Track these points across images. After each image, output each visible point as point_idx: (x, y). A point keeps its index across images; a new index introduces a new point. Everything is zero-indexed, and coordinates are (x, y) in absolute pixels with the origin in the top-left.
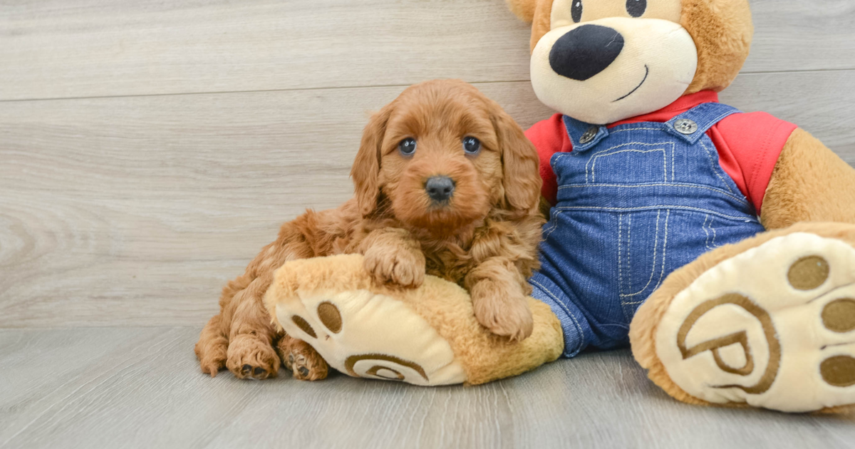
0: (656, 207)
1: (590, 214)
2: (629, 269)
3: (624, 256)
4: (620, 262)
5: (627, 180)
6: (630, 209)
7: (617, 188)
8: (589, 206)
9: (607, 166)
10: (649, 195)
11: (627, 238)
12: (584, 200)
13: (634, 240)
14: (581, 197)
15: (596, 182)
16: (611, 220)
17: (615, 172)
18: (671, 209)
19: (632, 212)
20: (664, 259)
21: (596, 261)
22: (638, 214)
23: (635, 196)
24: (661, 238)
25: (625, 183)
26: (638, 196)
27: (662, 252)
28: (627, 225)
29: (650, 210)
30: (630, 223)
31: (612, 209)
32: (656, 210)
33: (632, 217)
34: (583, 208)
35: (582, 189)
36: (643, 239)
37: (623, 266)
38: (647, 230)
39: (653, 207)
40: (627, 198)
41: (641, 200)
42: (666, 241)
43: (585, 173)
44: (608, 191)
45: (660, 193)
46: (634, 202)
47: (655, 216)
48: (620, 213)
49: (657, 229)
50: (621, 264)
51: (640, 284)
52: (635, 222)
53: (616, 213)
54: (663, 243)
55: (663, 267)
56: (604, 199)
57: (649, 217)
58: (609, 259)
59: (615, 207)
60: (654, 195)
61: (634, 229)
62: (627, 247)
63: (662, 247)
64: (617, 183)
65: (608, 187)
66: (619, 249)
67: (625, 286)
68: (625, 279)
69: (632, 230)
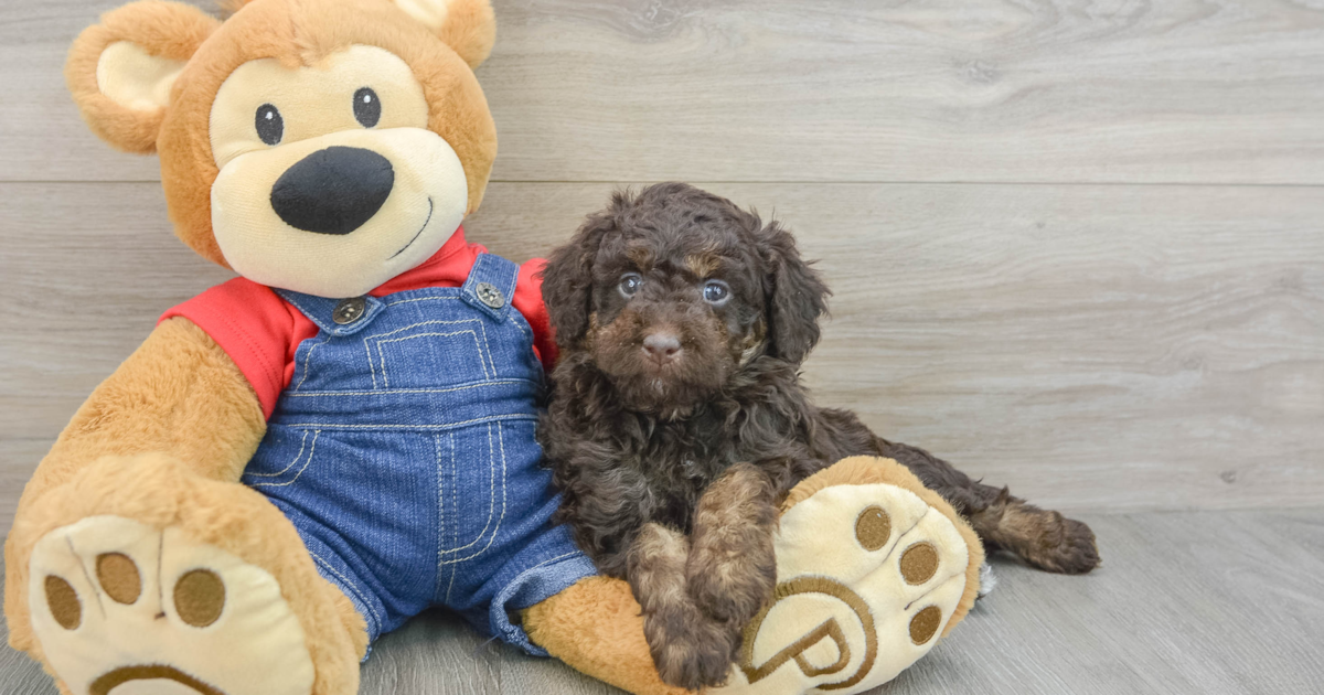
0: (485, 420)
1: (387, 437)
2: (454, 513)
3: (448, 495)
4: (441, 505)
5: (438, 382)
6: (450, 426)
7: (426, 395)
8: (384, 423)
9: (402, 360)
10: (472, 402)
11: (451, 469)
12: (373, 416)
13: (461, 472)
14: (368, 410)
15: (391, 387)
16: (424, 444)
17: (419, 370)
18: (502, 421)
19: (454, 430)
20: (505, 493)
21: (405, 508)
22: (463, 432)
23: (455, 406)
24: (498, 463)
25: (435, 386)
26: (459, 405)
27: (501, 484)
28: (450, 450)
29: (478, 425)
30: (453, 447)
31: (422, 427)
32: (485, 424)
33: (454, 437)
34: (374, 427)
35: (369, 398)
36: (475, 469)
37: (447, 510)
38: (478, 455)
39: (481, 420)
40: (443, 410)
41: (464, 410)
42: (505, 468)
43: (370, 372)
44: (414, 400)
45: (486, 396)
46: (455, 414)
47: (485, 433)
48: (436, 432)
49: (492, 451)
50: (443, 507)
51: (473, 532)
52: (460, 444)
53: (429, 433)
54: (501, 470)
55: (504, 504)
56: (408, 412)
57: (478, 436)
58: (424, 504)
59: (428, 422)
60: (479, 402)
61: (460, 454)
62: (451, 483)
63: (501, 477)
64: (426, 387)
65: (414, 395)
66: (440, 485)
67: (448, 539)
68: (449, 528)
69: (457, 457)
